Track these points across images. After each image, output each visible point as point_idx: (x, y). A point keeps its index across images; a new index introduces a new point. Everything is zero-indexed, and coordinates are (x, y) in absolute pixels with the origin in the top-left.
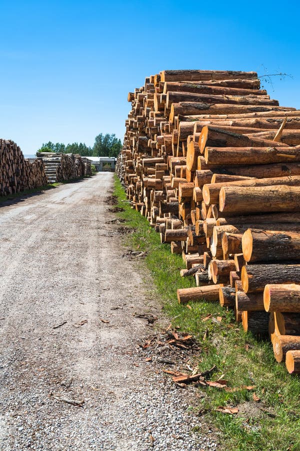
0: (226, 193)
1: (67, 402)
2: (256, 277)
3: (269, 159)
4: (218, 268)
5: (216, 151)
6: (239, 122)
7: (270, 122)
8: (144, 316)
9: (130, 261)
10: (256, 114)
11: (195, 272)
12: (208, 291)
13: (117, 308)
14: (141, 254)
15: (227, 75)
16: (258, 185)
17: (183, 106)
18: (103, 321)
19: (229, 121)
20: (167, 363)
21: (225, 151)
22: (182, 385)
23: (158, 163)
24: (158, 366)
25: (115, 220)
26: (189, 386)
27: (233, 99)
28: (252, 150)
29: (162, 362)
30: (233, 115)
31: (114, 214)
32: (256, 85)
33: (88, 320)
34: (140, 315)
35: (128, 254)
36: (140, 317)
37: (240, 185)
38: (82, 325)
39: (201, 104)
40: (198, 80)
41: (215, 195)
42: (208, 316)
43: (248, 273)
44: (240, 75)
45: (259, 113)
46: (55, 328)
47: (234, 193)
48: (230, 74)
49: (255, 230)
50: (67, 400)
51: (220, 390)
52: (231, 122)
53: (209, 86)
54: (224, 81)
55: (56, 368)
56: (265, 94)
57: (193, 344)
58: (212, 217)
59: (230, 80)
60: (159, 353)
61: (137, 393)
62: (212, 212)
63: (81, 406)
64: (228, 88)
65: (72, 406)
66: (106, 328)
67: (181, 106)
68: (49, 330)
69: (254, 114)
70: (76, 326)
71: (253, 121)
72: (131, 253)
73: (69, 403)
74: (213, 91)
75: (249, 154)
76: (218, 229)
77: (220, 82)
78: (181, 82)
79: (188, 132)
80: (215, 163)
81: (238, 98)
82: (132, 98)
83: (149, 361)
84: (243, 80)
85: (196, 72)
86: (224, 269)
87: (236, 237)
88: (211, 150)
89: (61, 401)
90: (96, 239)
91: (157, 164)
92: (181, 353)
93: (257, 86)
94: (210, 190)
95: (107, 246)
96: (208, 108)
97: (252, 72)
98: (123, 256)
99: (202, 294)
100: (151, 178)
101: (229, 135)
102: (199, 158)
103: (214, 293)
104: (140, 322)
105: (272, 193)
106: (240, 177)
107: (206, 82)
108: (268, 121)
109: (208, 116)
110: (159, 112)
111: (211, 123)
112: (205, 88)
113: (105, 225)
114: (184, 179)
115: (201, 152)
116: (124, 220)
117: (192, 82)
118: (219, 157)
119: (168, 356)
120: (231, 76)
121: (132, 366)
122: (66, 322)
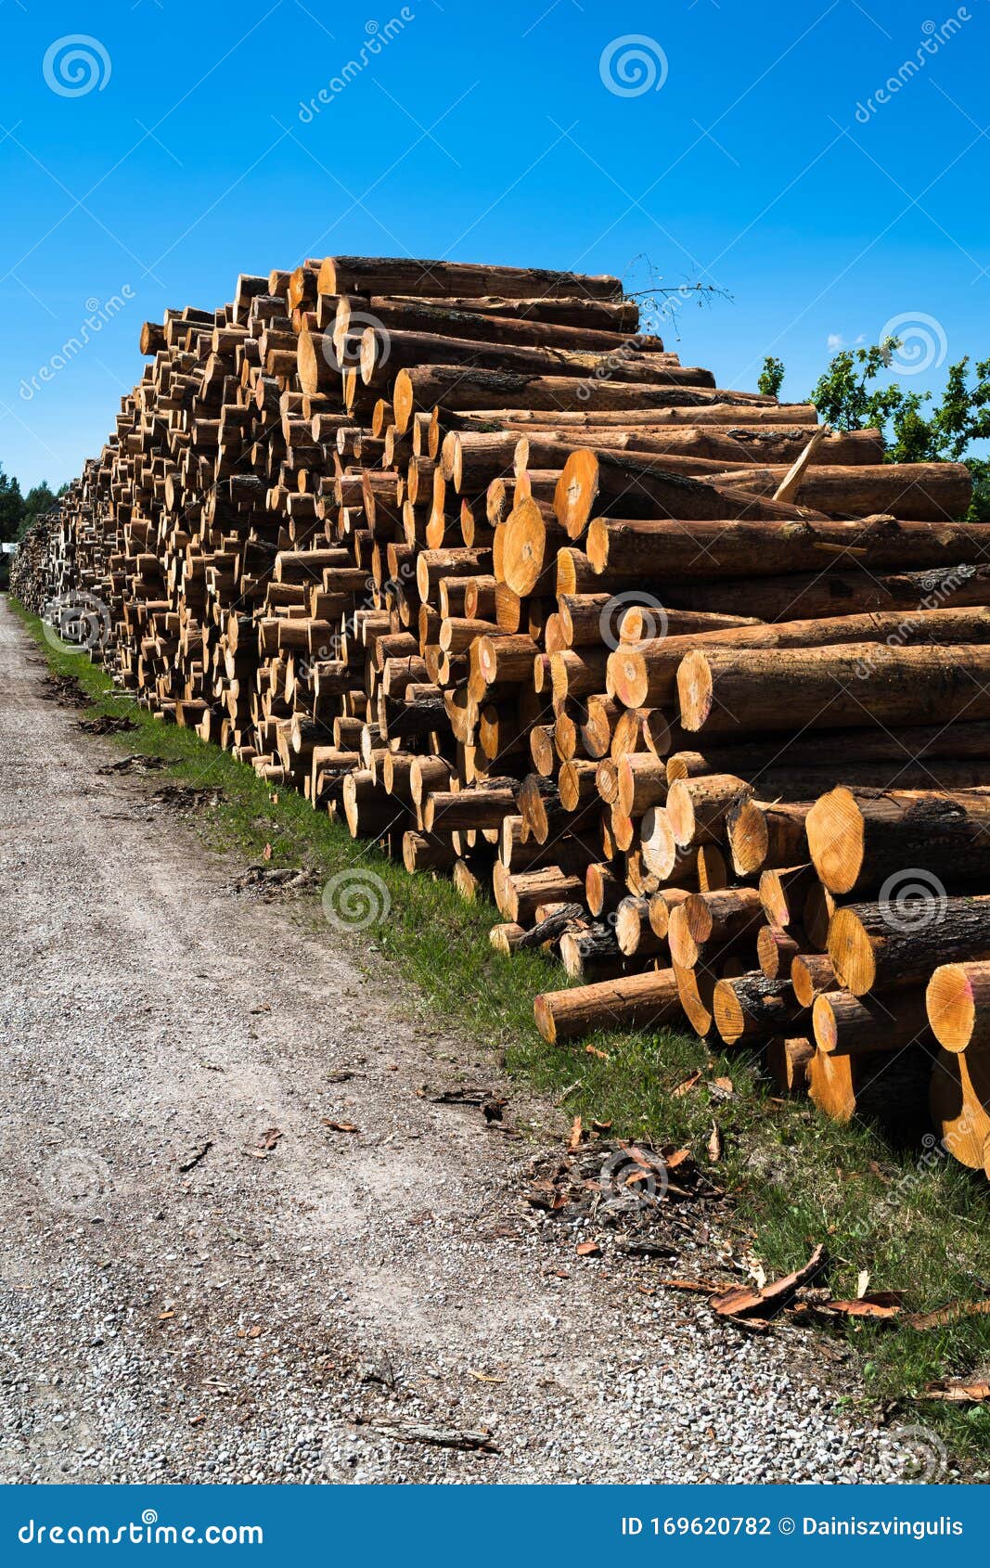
0: (713, 672)
1: (432, 1442)
2: (895, 942)
3: (791, 558)
4: (714, 917)
5: (632, 532)
6: (647, 436)
7: (740, 440)
8: (459, 1094)
9: (268, 902)
10: (674, 412)
11: (556, 930)
12: (639, 995)
13: (348, 1077)
14: (297, 879)
15: (532, 283)
16: (786, 642)
17: (441, 379)
18: (334, 1127)
19: (617, 435)
20: (655, 1254)
21: (659, 530)
22: (753, 1322)
23: (330, 565)
24: (632, 1265)
25: (128, 763)
26: (780, 1324)
27: (577, 362)
28: (739, 528)
29: (638, 1252)
30: (605, 414)
31: (100, 738)
32: (627, 318)
33: (279, 1126)
34: (448, 1094)
35: (252, 881)
36: (447, 1099)
37: (733, 642)
38: (272, 1148)
39: (497, 376)
40: (445, 295)
41: (664, 677)
42: (689, 1079)
43: (870, 932)
44: (573, 284)
45: (685, 411)
46: (184, 1169)
47: (736, 671)
48: (539, 281)
49: (862, 790)
50: (431, 1434)
51: (887, 1324)
52: (623, 439)
53: (484, 317)
54: (529, 301)
55: (296, 1318)
56: (659, 348)
57: (696, 1177)
58: (641, 747)
59: (548, 300)
60: (612, 1223)
61: (634, 1372)
62: (641, 734)
63: (493, 1450)
64: (544, 326)
65: (461, 1455)
66: (364, 1153)
67: (435, 380)
68: (168, 1179)
69: (667, 411)
70: (258, 1153)
71: (688, 434)
72: (261, 877)
73: (443, 1444)
74: (500, 334)
75: (734, 542)
76: (693, 788)
77: (516, 303)
78: (391, 299)
79: (486, 467)
80: (628, 572)
81: (590, 359)
82: (156, 342)
83: (593, 1254)
84: (586, 302)
85: (438, 269)
86: (732, 918)
87: (788, 816)
88: (616, 528)
89: (412, 1441)
90: (101, 833)
91: (327, 571)
92: (678, 1214)
93: (629, 321)
94: (649, 662)
95: (156, 854)
96: (521, 389)
97: (605, 278)
98: (239, 889)
99: (622, 1003)
100: (285, 616)
101: (661, 480)
102: (565, 554)
103: (660, 998)
104: (459, 1118)
105: (844, 667)
106: (713, 616)
107: (472, 301)
108: (734, 435)
109: (526, 414)
110: (321, 396)
111: (561, 439)
112: (475, 320)
113: (99, 779)
114: (486, 624)
115: (573, 533)
116: (159, 760)
117: (428, 301)
118: (642, 551)
119: (645, 1227)
120: (544, 285)
121: (550, 1279)
122: (209, 1145)
